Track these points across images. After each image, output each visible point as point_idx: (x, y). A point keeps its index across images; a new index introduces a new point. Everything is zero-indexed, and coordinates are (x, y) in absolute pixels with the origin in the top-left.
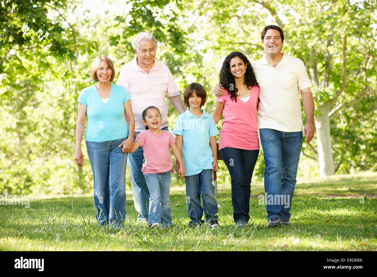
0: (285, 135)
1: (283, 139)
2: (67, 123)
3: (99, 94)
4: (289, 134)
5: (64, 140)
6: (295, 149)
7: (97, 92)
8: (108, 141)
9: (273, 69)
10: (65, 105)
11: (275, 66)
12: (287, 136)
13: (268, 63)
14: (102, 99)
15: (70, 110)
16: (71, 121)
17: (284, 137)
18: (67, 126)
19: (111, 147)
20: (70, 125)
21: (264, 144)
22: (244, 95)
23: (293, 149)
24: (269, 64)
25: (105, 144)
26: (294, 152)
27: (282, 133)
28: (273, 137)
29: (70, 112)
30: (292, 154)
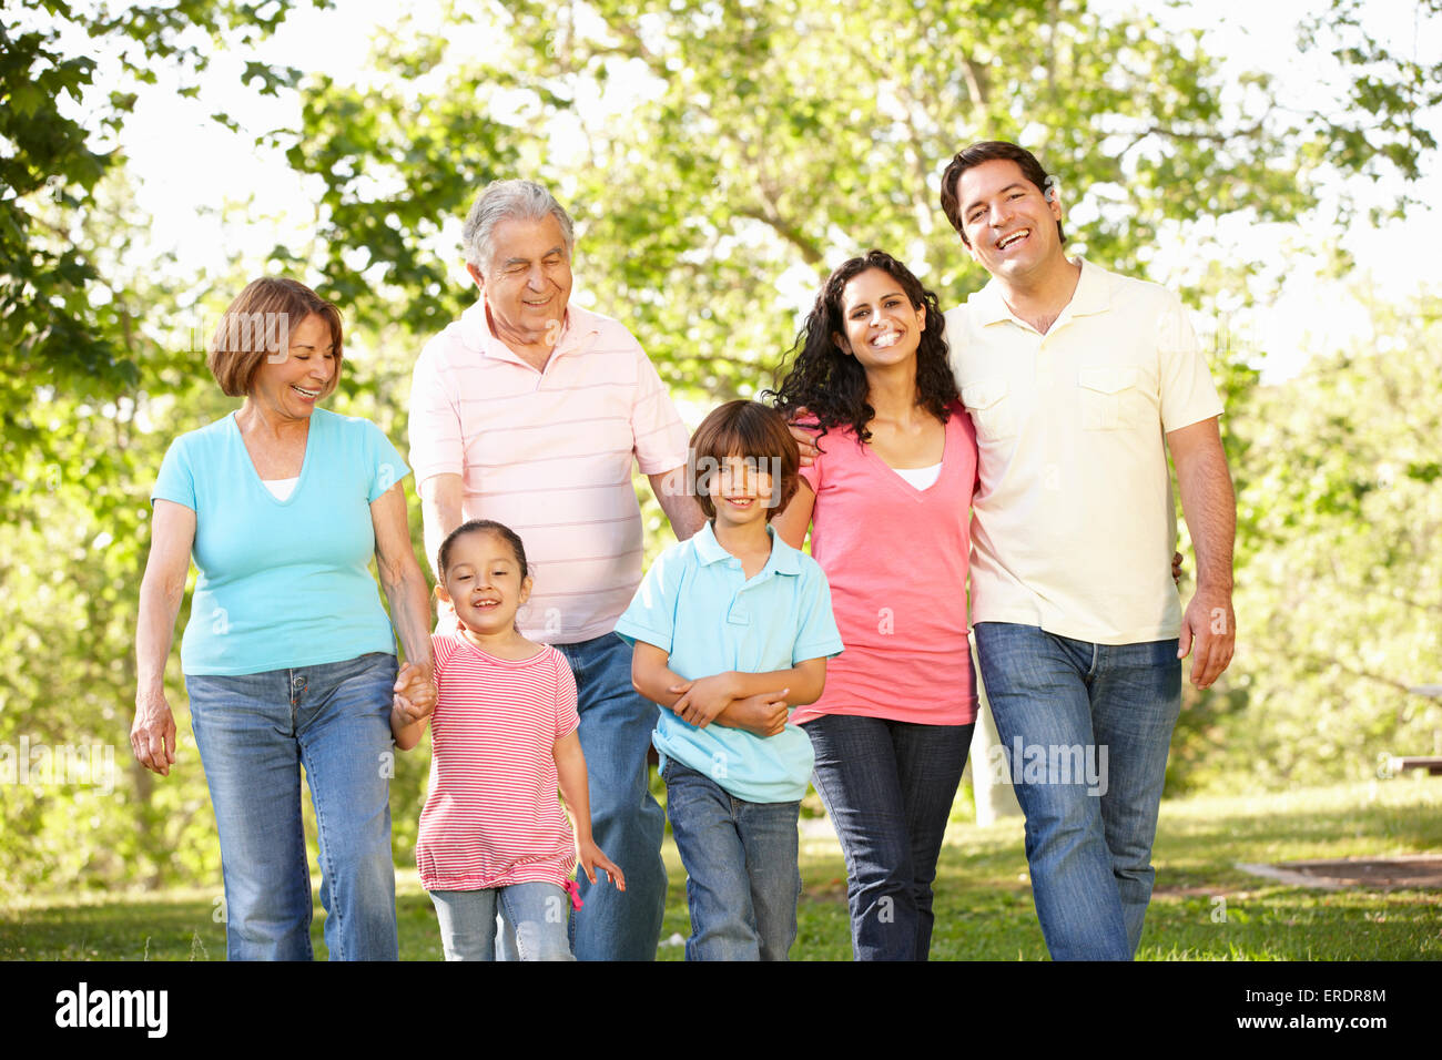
0: (1101, 657)
1: (1093, 677)
2: (98, 640)
3: (251, 457)
4: (1117, 655)
5: (92, 697)
6: (1148, 723)
7: (243, 447)
8: (286, 672)
9: (1035, 338)
10: (95, 580)
11: (1044, 327)
12: (1112, 663)
13: (1009, 315)
14: (264, 482)
15: (109, 594)
16: (115, 633)
17: (1096, 670)
18: (101, 650)
19: (299, 702)
20: (108, 648)
21: (1003, 707)
22: (914, 457)
23: (1138, 726)
24: (1015, 319)
25: (268, 683)
26: (1144, 738)
27: (1087, 648)
28: (1045, 669)
29: (110, 605)
30: (1135, 746)
